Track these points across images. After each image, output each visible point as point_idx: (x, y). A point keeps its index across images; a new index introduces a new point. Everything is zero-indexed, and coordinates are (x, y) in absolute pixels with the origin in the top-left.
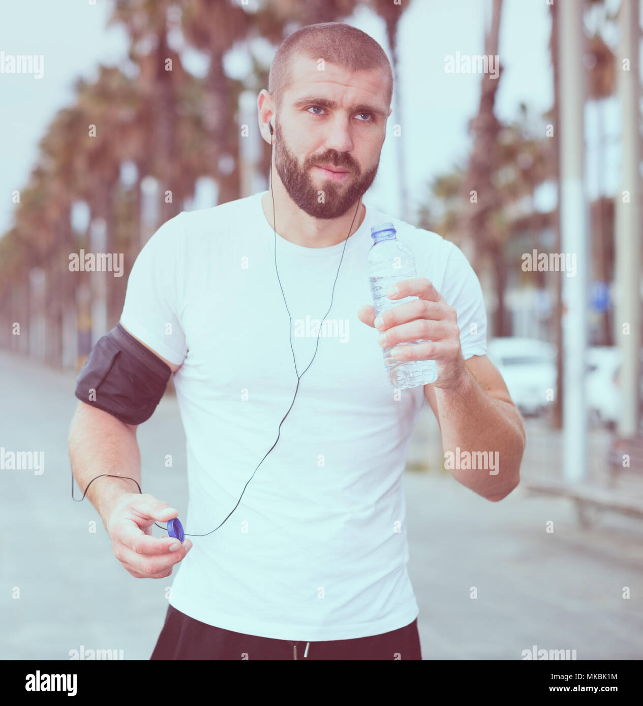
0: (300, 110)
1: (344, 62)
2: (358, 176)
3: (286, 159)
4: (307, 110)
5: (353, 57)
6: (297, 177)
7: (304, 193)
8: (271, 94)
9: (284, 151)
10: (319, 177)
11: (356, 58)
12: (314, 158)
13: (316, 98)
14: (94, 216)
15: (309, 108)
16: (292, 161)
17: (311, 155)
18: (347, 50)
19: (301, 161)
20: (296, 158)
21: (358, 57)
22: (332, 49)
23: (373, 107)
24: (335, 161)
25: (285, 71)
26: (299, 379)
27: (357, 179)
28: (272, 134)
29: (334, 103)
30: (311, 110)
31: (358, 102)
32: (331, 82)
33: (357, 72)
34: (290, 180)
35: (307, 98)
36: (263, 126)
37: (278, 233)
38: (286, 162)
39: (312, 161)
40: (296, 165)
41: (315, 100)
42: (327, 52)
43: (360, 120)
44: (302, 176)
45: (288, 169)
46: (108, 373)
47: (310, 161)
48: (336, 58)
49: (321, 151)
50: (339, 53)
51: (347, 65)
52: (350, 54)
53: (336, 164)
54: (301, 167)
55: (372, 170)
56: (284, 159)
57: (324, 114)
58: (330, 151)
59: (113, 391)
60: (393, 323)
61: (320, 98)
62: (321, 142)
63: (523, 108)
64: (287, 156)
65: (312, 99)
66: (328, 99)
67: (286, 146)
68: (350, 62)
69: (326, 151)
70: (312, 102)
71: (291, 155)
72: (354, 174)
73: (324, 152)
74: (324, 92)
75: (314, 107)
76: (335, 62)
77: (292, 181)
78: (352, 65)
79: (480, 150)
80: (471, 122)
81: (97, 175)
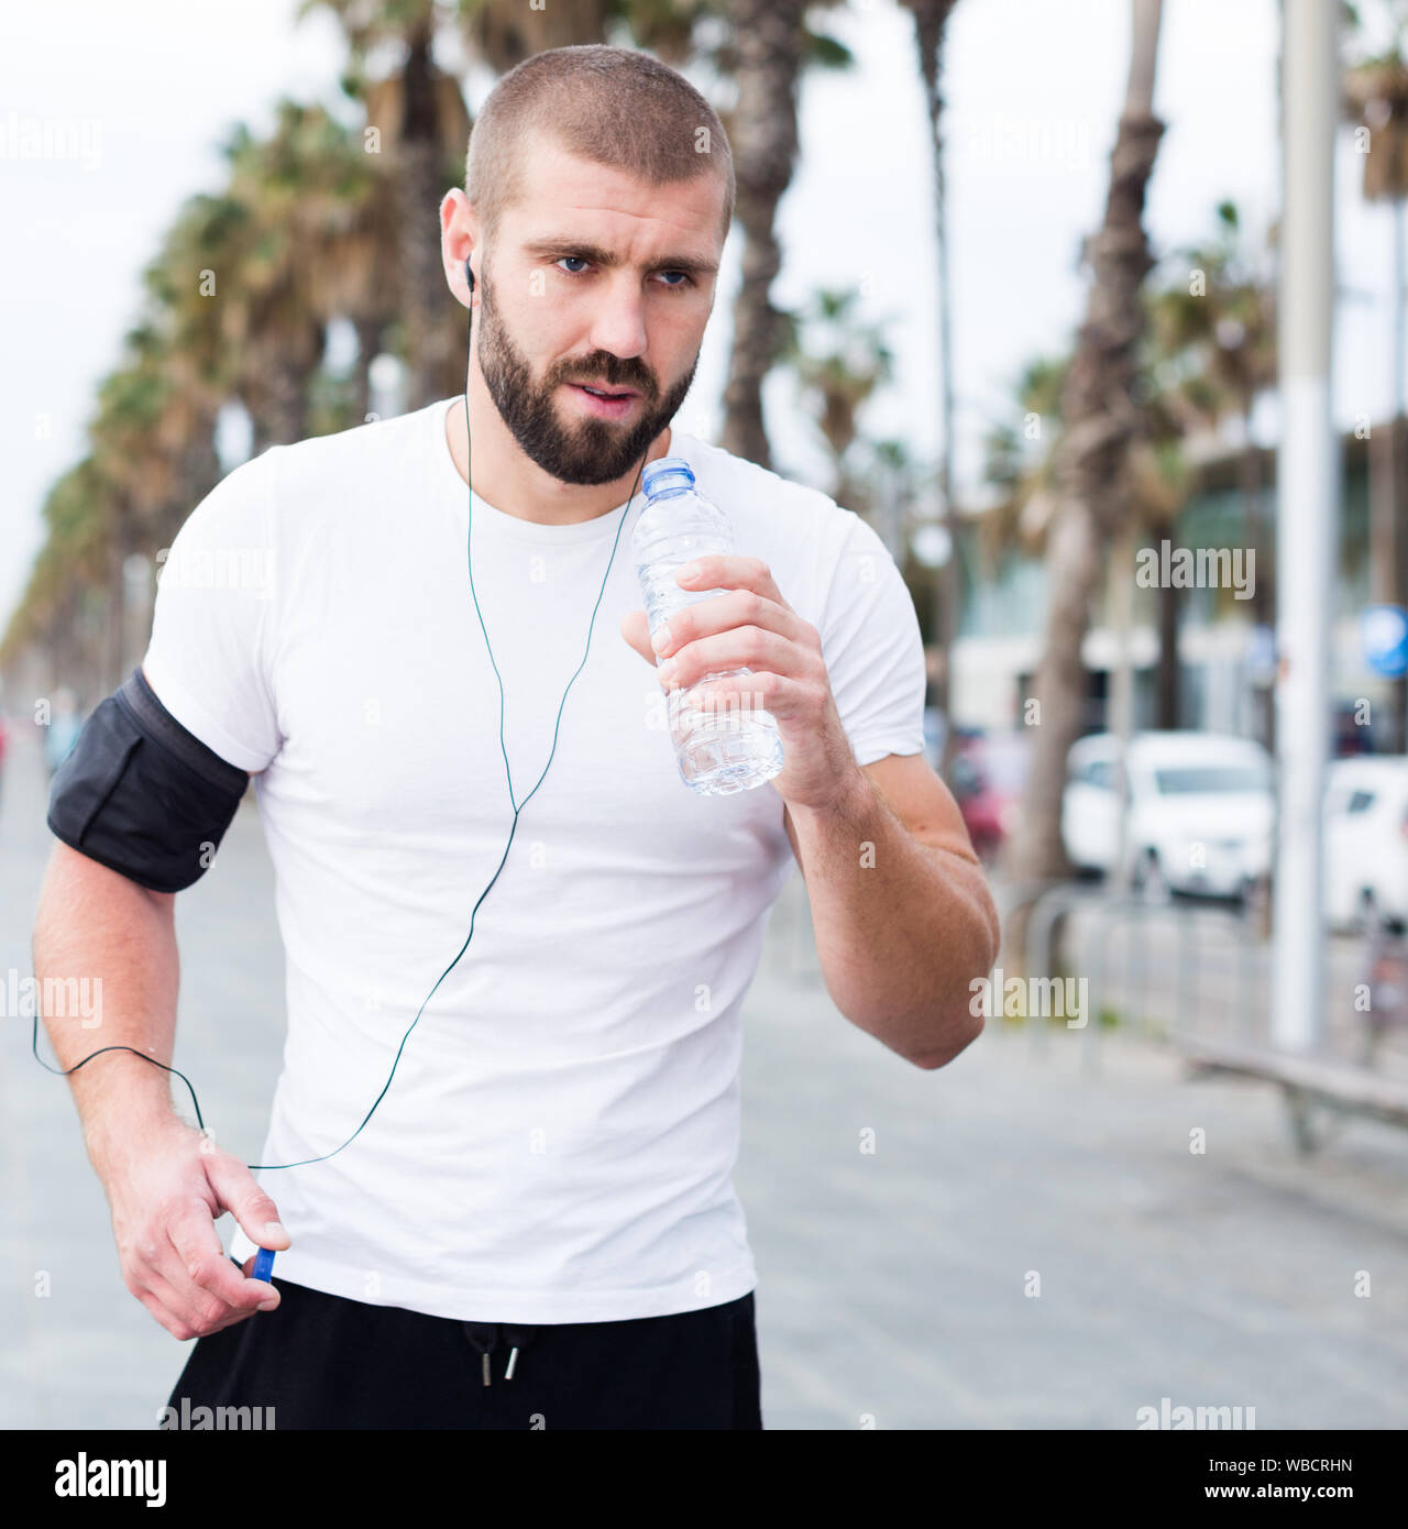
0: (538, 259)
1: (637, 166)
2: (655, 400)
3: (504, 359)
4: (553, 262)
5: (657, 152)
6: (525, 402)
7: (541, 438)
8: (474, 203)
9: (502, 341)
10: (573, 408)
11: (663, 155)
12: (566, 365)
13: (575, 242)
14: (261, 436)
15: (558, 260)
16: (518, 368)
17: (561, 358)
18: (642, 136)
19: (539, 370)
20: (527, 363)
21: (666, 152)
22: (611, 132)
23: (692, 261)
24: (609, 374)
25: (508, 166)
26: (517, 813)
27: (652, 409)
28: (472, 291)
29: (612, 255)
30: (563, 264)
31: (663, 252)
32: (608, 209)
33: (662, 186)
34: (510, 405)
35: (556, 240)
36: (452, 267)
37: (477, 492)
38: (505, 366)
39: (562, 372)
40: (525, 377)
41: (573, 247)
42: (601, 140)
43: (663, 285)
44: (538, 403)
45: (508, 381)
46: (116, 786)
47: (559, 372)
48: (619, 156)
49: (581, 350)
50: (628, 143)
51: (642, 172)
52: (650, 147)
53: (613, 380)
54: (537, 384)
55: (683, 383)
56: (499, 359)
57: (588, 272)
58: (600, 354)
59: (124, 824)
60: (692, 634)
61: (582, 243)
62: (582, 332)
63: (1228, 213)
64: (510, 355)
65: (565, 244)
66: (601, 248)
67: (507, 332)
68: (649, 165)
69: (592, 352)
70: (565, 250)
71: (517, 354)
72: (646, 399)
73: (588, 354)
74: (592, 229)
75: (568, 260)
76: (617, 162)
77: (514, 406)
78: (654, 172)
79: (1104, 310)
80: (1086, 245)
81: (270, 347)
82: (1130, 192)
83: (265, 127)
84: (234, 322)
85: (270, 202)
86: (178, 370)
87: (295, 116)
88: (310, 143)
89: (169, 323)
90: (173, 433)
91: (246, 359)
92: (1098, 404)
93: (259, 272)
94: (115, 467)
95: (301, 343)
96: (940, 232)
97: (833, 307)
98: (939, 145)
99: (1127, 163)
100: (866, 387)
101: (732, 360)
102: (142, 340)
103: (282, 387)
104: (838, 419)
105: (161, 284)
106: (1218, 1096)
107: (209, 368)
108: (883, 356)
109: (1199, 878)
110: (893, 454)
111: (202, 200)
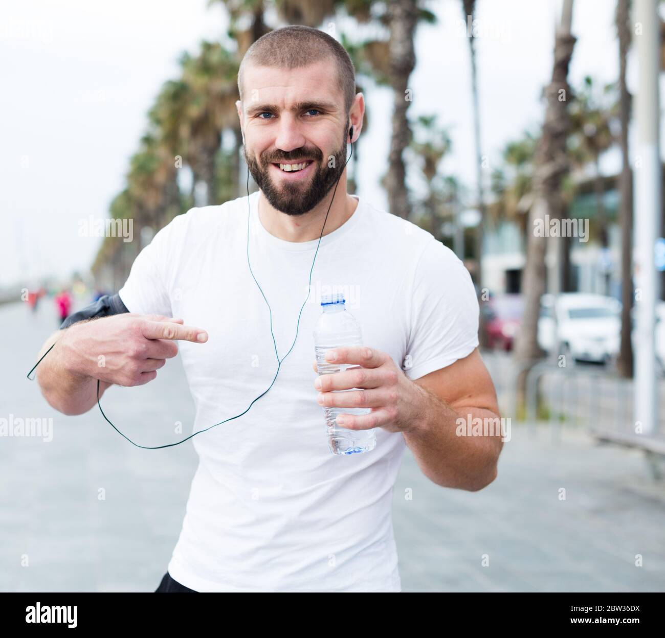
1: (279, 63)
5: (288, 56)
11: (292, 57)
14: (196, 178)
15: (259, 115)
18: (283, 51)
21: (293, 55)
26: (280, 364)
30: (262, 116)
32: (271, 86)
42: (265, 57)
48: (273, 61)
50: (275, 55)
52: (285, 55)
54: (261, 168)
57: (274, 118)
63: (588, 81)
68: (285, 62)
78: (288, 65)
79: (552, 117)
80: (544, 90)
81: (200, 142)
82: (562, 67)
83: (196, 51)
84: (185, 131)
85: (198, 82)
86: (162, 152)
87: (208, 47)
88: (215, 58)
89: (158, 133)
90: (160, 177)
91: (190, 146)
92: (550, 157)
93: (194, 111)
94: (137, 192)
95: (211, 140)
96: (475, 89)
97: (426, 122)
98: (473, 52)
99: (561, 55)
100: (440, 154)
101: (392, 142)
102: (148, 140)
103: (204, 158)
104: (430, 168)
105: (154, 117)
106: (609, 453)
107: (174, 151)
108: (448, 143)
109: (586, 354)
110: (452, 181)
111: (170, 83)
